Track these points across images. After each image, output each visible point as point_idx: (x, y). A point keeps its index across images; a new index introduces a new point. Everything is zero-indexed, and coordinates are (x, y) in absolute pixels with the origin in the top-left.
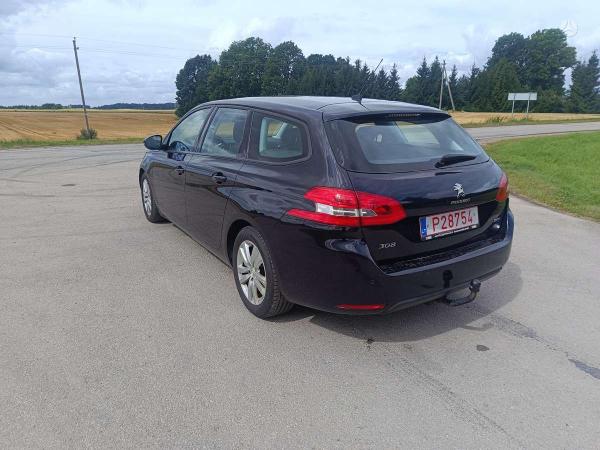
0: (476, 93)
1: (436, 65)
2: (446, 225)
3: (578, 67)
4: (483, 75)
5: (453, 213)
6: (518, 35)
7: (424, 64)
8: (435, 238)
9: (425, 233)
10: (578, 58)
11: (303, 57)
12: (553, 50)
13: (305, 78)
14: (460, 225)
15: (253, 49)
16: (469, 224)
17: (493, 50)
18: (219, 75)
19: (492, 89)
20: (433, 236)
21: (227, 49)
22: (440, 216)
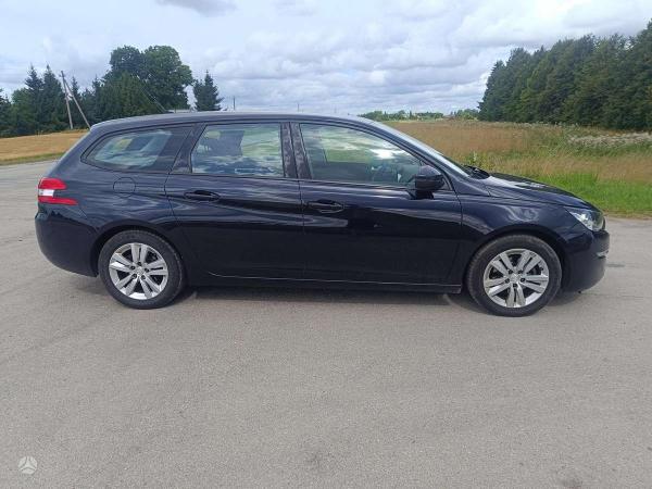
0: (107, 110)
1: (49, 77)
3: (197, 85)
4: (108, 90)
6: (133, 49)
7: (34, 75)
10: (194, 76)
12: (171, 68)
17: (111, 63)
19: (122, 105)
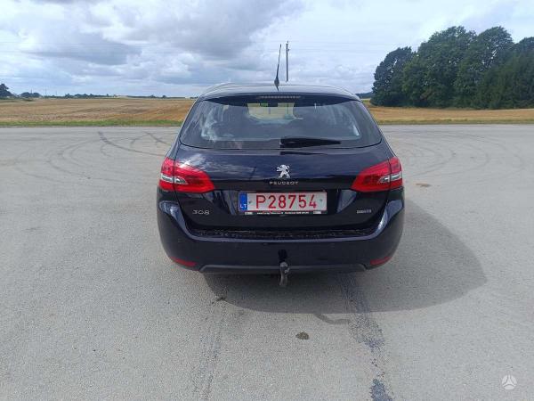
2: (275, 204)
5: (287, 195)
9: (246, 208)
11: (510, 42)
13: (509, 63)
14: (295, 208)
15: (453, 37)
16: (312, 208)
18: (415, 65)
20: (255, 212)
21: (427, 40)
22: (266, 195)
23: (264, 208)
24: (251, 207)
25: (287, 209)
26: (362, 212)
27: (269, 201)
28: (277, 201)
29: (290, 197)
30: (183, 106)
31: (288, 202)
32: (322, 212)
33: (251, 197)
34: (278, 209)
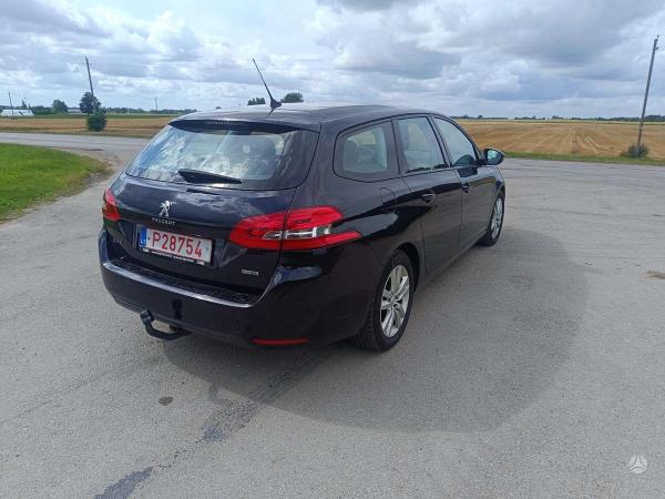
2: (167, 245)
5: (177, 236)
8: (151, 254)
9: (144, 244)
14: (183, 253)
16: (196, 257)
20: (151, 250)
22: (162, 233)
23: (158, 247)
24: (149, 244)
25: (175, 252)
26: (249, 272)
27: (163, 240)
28: (169, 242)
29: (180, 239)
30: (494, 129)
31: (178, 244)
32: (206, 263)
33: (150, 233)
34: (169, 251)
